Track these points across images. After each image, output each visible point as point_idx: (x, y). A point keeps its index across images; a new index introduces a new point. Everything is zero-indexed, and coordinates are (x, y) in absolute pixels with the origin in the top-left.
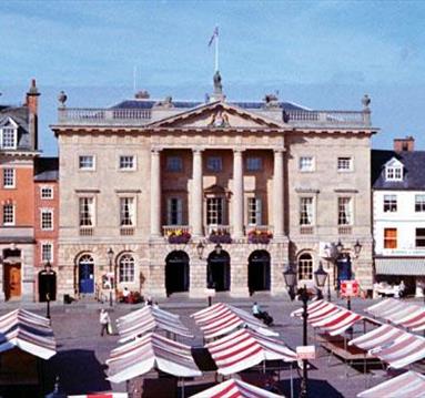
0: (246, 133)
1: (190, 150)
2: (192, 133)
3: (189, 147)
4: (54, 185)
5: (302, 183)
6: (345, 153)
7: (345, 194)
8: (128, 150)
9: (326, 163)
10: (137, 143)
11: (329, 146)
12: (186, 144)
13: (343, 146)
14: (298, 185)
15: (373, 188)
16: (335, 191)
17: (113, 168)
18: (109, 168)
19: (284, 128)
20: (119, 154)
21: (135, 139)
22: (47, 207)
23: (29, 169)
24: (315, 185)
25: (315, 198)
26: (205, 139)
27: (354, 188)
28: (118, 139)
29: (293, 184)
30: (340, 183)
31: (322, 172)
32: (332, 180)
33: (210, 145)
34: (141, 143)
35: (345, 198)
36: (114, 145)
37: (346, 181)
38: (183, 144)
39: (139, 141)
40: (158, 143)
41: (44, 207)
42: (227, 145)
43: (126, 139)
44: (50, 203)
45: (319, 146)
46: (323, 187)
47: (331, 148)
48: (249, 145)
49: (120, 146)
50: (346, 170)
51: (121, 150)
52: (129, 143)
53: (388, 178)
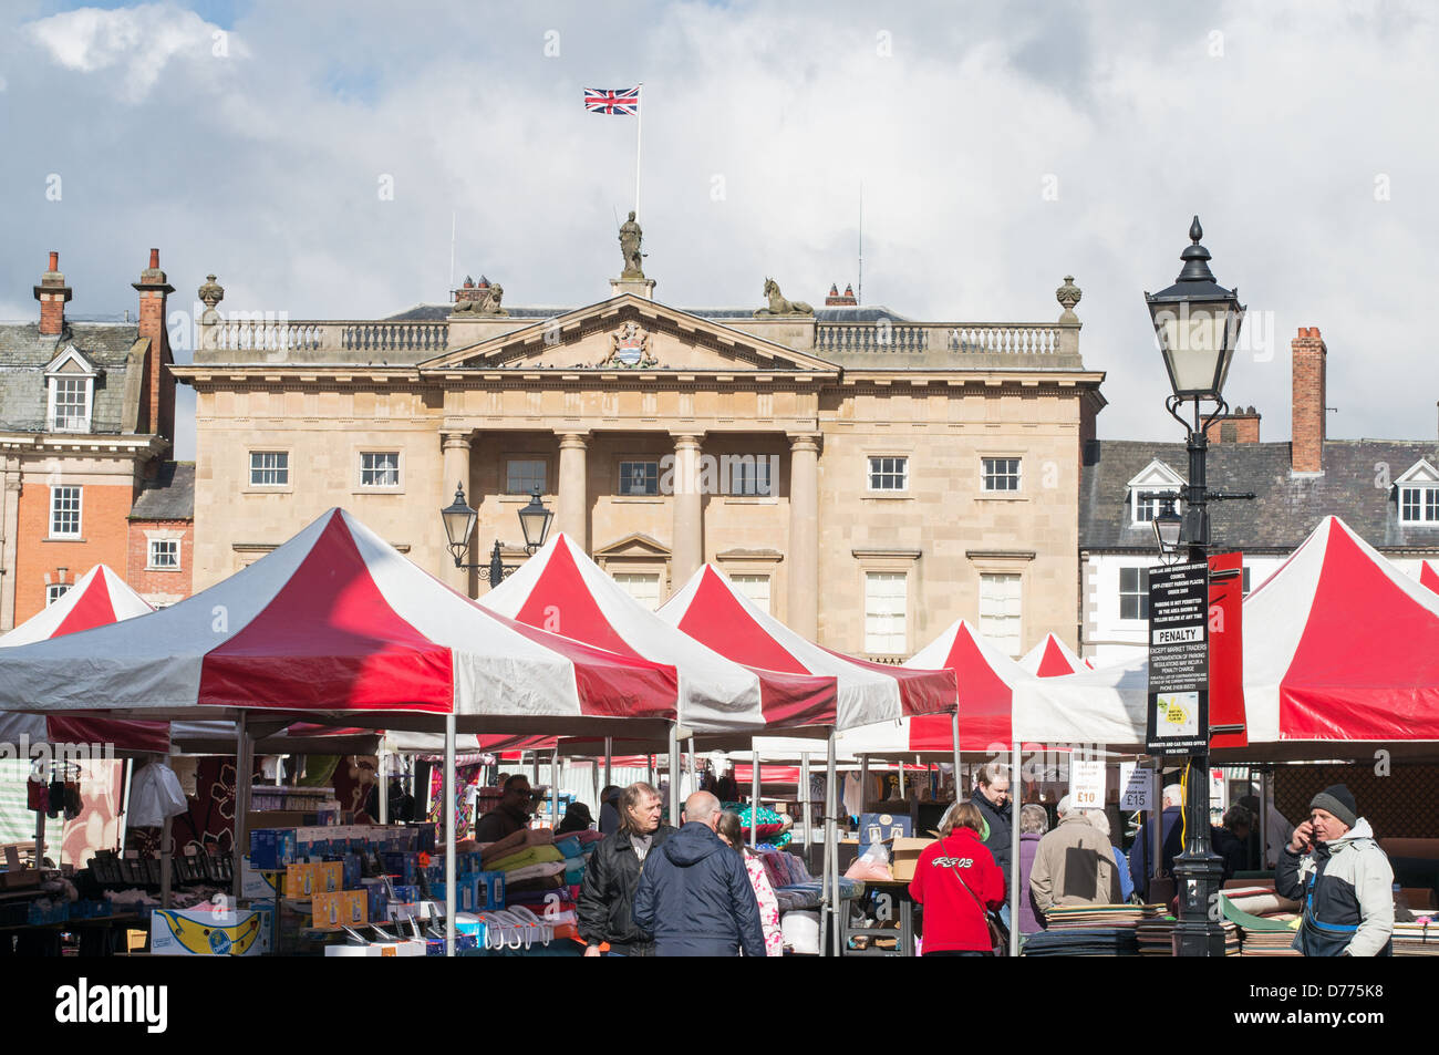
0: (705, 383)
1: (549, 434)
2: (551, 382)
3: (547, 427)
4: (183, 532)
5: (874, 531)
6: (1001, 446)
7: (1000, 563)
8: (382, 434)
9: (946, 473)
10: (407, 415)
11: (954, 425)
12: (539, 418)
13: (996, 425)
14: (861, 539)
15: (1088, 544)
16: (969, 555)
17: (341, 485)
18: (330, 485)
19: (814, 370)
20: (357, 447)
21: (403, 404)
22: (164, 591)
23: (121, 488)
24: (910, 539)
25: (911, 573)
26: (593, 402)
27: (1026, 546)
28: (356, 404)
29: (847, 535)
30: (989, 530)
31: (934, 499)
32: (963, 524)
33: (607, 419)
34: (418, 416)
35: (1002, 576)
36: (343, 420)
37: (1005, 524)
38: (529, 418)
39: (413, 408)
40: (461, 413)
41: (157, 592)
42: (653, 419)
43: (377, 405)
44: (172, 580)
45: (923, 424)
46: (935, 542)
47: (959, 430)
48: (716, 421)
49: (360, 422)
50: (1007, 493)
51: (364, 435)
52: (387, 416)
53: (1140, 518)
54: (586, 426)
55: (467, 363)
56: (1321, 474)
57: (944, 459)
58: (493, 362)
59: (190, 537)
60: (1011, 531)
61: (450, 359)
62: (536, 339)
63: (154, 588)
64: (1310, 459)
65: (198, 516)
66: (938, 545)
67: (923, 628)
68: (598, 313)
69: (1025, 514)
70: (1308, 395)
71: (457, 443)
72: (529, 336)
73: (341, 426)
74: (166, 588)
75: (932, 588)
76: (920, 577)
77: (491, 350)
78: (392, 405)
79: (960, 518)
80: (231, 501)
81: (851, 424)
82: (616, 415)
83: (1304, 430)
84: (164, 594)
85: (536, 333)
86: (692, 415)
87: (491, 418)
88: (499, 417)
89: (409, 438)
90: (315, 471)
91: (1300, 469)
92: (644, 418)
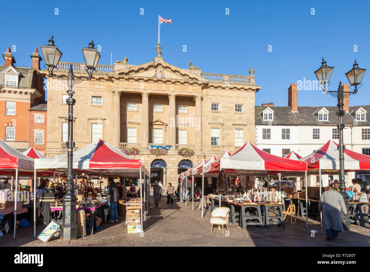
0: (177, 83)
1: (139, 93)
2: (140, 80)
3: (139, 91)
4: (45, 114)
5: (213, 119)
6: (239, 102)
7: (239, 126)
8: (98, 92)
9: (228, 107)
10: (104, 88)
11: (229, 97)
12: (137, 89)
13: (238, 97)
14: (210, 120)
15: (256, 124)
16: (233, 125)
17: (87, 104)
18: (84, 103)
19: (202, 81)
20: (91, 95)
21: (103, 85)
22: (39, 129)
23: (27, 103)
24: (221, 120)
25: (221, 128)
26: (150, 86)
27: (245, 123)
28: (90, 84)
29: (207, 119)
30: (237, 120)
31: (225, 112)
32: (232, 118)
33: (154, 90)
34: (106, 88)
35: (239, 129)
36: (87, 88)
37: (240, 119)
38: (135, 89)
39: (105, 86)
40: (118, 87)
41: (37, 129)
42: (165, 91)
43: (96, 85)
44: (42, 126)
45: (223, 96)
46: (226, 122)
47: (231, 98)
48: (179, 92)
49: (92, 89)
50: (240, 112)
51: (93, 92)
52: (99, 88)
53: (265, 119)
54: (149, 92)
55: (120, 74)
56: (298, 112)
57: (227, 104)
58: (127, 74)
59: (46, 115)
60: (242, 120)
61: (115, 72)
62: (137, 69)
63: (36, 128)
64: (295, 109)
65: (48, 110)
66: (227, 123)
67: (224, 140)
68: (152, 64)
69: (244, 117)
70: (295, 96)
71: (117, 94)
72: (135, 68)
73: (87, 89)
74: (40, 128)
75: (225, 132)
76: (223, 129)
77: (126, 71)
78: (100, 85)
79: (231, 117)
80: (57, 106)
81: (208, 95)
82: (156, 89)
83: (294, 103)
84: (40, 129)
85: (137, 68)
86: (173, 90)
87: (125, 88)
88: (128, 88)
89: (104, 93)
90: (80, 100)
91: (293, 111)
92: (163, 91)
